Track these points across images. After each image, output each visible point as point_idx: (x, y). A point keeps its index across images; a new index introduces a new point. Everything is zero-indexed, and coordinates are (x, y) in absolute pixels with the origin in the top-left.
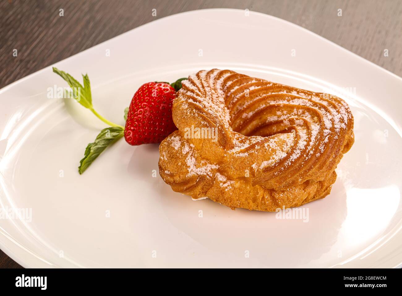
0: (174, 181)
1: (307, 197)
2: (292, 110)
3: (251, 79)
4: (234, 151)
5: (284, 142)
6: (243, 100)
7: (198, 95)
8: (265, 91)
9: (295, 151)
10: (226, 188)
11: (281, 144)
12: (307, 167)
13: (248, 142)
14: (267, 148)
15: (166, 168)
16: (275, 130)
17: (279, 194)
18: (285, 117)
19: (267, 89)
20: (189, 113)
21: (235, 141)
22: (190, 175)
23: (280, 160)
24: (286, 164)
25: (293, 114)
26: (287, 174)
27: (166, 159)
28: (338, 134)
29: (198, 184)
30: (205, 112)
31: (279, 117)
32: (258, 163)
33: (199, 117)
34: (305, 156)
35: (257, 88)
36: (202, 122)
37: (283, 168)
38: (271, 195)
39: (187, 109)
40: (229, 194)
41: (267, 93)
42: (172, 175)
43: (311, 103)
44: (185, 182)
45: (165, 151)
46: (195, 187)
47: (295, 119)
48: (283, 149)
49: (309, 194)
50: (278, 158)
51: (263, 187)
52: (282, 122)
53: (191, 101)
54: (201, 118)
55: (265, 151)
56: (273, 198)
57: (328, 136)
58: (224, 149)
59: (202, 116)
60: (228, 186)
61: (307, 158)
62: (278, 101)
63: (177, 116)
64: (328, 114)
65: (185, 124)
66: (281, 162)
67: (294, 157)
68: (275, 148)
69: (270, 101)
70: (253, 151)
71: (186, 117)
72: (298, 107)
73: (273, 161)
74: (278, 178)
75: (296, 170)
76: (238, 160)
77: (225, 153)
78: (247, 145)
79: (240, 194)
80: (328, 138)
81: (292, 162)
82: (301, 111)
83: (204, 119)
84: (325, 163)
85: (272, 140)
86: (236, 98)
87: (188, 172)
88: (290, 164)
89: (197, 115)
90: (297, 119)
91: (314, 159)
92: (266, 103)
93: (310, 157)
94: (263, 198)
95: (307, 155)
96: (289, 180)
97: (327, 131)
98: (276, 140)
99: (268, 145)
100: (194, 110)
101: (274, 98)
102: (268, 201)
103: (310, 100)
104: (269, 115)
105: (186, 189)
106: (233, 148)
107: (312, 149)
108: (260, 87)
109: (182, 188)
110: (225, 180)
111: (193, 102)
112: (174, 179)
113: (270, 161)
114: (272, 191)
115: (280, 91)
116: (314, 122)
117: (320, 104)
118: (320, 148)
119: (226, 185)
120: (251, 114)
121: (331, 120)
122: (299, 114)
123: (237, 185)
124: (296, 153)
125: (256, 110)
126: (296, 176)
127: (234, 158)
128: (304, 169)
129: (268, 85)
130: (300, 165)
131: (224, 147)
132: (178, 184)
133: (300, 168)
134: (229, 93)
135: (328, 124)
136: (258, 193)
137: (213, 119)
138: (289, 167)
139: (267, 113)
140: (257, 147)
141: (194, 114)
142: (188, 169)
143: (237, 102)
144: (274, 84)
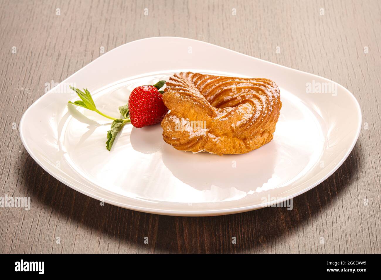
0: (180, 143)
1: (263, 142)
2: (241, 91)
3: (206, 76)
4: (217, 118)
5: (247, 108)
6: (205, 89)
7: (184, 87)
8: (218, 82)
9: (256, 112)
10: (217, 141)
11: (246, 109)
12: (265, 121)
13: (225, 111)
14: (238, 113)
15: (173, 136)
16: (231, 105)
17: (249, 141)
18: (238, 95)
19: (218, 81)
20: (183, 99)
21: (216, 112)
22: (191, 137)
23: (249, 119)
24: (253, 120)
25: (242, 92)
26: (254, 127)
27: (171, 131)
28: (277, 99)
29: (198, 142)
30: (194, 97)
31: (232, 96)
32: (235, 123)
33: (191, 100)
34: (263, 114)
35: (212, 80)
36: (194, 103)
37: (251, 123)
38: (244, 142)
39: (180, 97)
40: (219, 145)
41: (219, 83)
42: (178, 140)
43: (252, 84)
44: (189, 142)
45: (169, 126)
46: (197, 144)
47: (245, 95)
48: (248, 112)
49: (264, 139)
50: (247, 118)
51: (239, 138)
52: (236, 98)
53: (181, 91)
54: (193, 101)
55: (238, 115)
56: (246, 144)
57: (272, 101)
58: (211, 118)
59: (193, 99)
60: (218, 140)
61: (264, 116)
62: (228, 86)
63: (173, 102)
64: (267, 88)
65: (181, 106)
66: (250, 120)
67: (257, 116)
68: (243, 113)
69: (223, 88)
70: (231, 116)
71: (181, 102)
72: (244, 88)
73: (244, 120)
74: (249, 130)
75: (259, 124)
76: (223, 123)
77: (213, 120)
78: (225, 114)
79: (225, 144)
80: (273, 102)
81: (256, 119)
82: (247, 90)
83: (195, 101)
84: (273, 118)
85: (239, 108)
86: (201, 88)
87: (189, 136)
88: (255, 120)
89: (189, 99)
90: (247, 95)
91: (268, 116)
92: (220, 89)
93: (266, 114)
94: (240, 144)
95: (264, 114)
96: (256, 131)
97: (271, 99)
98: (241, 107)
99: (239, 111)
100: (186, 97)
101: (225, 85)
102: (243, 146)
103: (250, 83)
104: (224, 96)
105: (190, 147)
106: (216, 116)
107: (265, 110)
108: (213, 80)
109: (186, 147)
110: (215, 137)
111: (184, 92)
112: (179, 142)
113: (242, 121)
114: (244, 140)
115: (227, 80)
116: (260, 94)
117: (259, 84)
118: (269, 109)
119: (216, 140)
120: (212, 97)
121: (270, 91)
122: (246, 92)
123: (223, 139)
124: (257, 113)
125: (215, 94)
126: (259, 128)
127: (219, 122)
128: (263, 123)
129: (218, 78)
130: (261, 120)
131: (212, 116)
132: (184, 144)
133: (261, 122)
134: (196, 85)
135: (270, 94)
136: (235, 143)
137: (201, 100)
138: (255, 122)
139: (223, 95)
140: (232, 113)
141: (187, 99)
142: (189, 134)
143: (203, 90)
144: (221, 77)
